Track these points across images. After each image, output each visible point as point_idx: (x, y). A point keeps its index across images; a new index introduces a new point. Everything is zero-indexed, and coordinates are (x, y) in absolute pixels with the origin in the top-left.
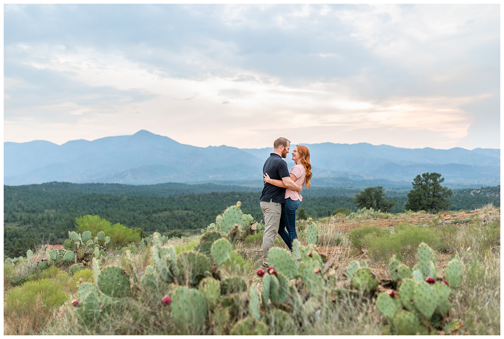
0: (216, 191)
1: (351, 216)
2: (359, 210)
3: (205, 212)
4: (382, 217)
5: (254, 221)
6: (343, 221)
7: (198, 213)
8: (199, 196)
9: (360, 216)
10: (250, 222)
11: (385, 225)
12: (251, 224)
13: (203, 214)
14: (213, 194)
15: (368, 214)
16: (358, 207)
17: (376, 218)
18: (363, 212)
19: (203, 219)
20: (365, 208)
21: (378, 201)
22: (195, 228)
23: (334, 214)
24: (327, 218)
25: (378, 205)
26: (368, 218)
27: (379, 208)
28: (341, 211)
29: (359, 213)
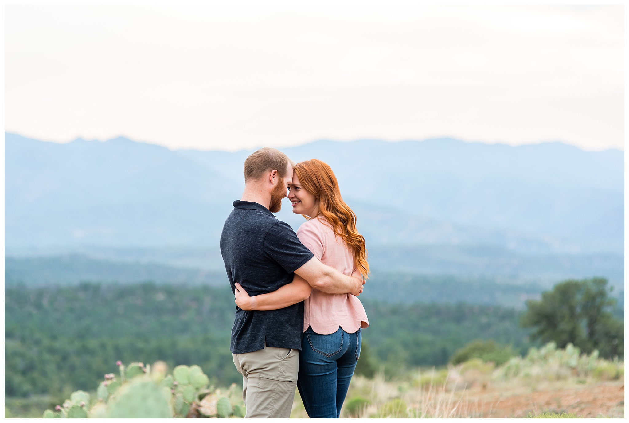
0: (93, 278)
1: (509, 368)
2: (533, 353)
3: (57, 345)
4: (600, 375)
5: (208, 387)
6: (484, 387)
7: (35, 349)
8: (40, 293)
9: (535, 370)
10: (197, 389)
11: (610, 399)
12: (201, 398)
13: (52, 351)
14: (85, 287)
15: (562, 365)
16: (533, 338)
17: (582, 378)
18: (545, 358)
19: (51, 368)
20: (551, 346)
21: (592, 323)
22: (25, 395)
23: (460, 361)
24: (432, 375)
25: (592, 334)
26: (559, 378)
27: (596, 344)
28: (481, 352)
29: (533, 361)
